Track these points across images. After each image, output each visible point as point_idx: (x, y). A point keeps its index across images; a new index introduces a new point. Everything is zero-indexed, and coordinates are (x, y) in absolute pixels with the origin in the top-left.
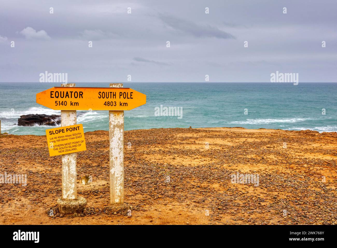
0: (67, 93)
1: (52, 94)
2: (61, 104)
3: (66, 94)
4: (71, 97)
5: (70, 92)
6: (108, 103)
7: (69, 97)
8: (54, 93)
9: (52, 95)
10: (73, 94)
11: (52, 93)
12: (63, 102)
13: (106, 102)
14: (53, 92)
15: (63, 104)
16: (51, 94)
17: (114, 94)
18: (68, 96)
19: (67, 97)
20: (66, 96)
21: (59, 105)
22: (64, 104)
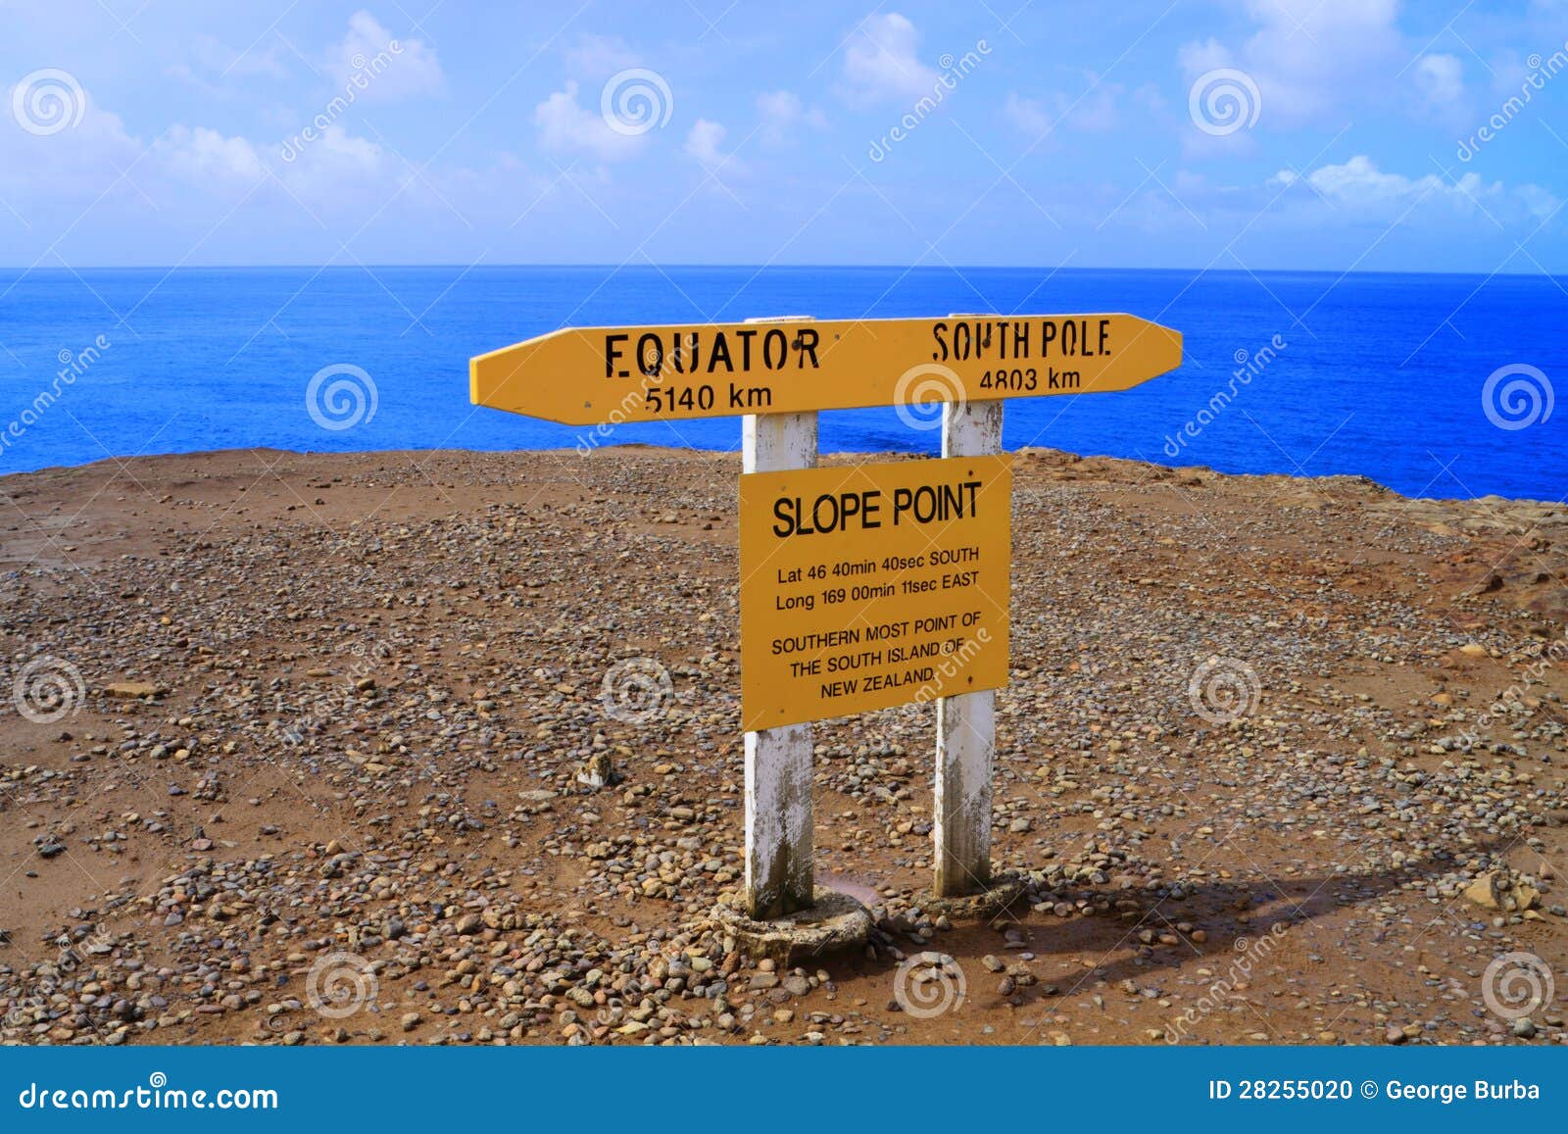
0: (720, 340)
1: (615, 350)
2: (681, 403)
3: (716, 350)
4: (747, 367)
5: (739, 333)
6: (1001, 376)
7: (730, 368)
8: (628, 349)
9: (615, 360)
10: (756, 344)
11: (617, 346)
12: (689, 391)
13: (988, 374)
14: (624, 338)
15: (690, 403)
16: (611, 355)
17: (1021, 334)
18: (726, 358)
19: (721, 365)
20: (715, 358)
21: (672, 409)
22: (695, 399)
